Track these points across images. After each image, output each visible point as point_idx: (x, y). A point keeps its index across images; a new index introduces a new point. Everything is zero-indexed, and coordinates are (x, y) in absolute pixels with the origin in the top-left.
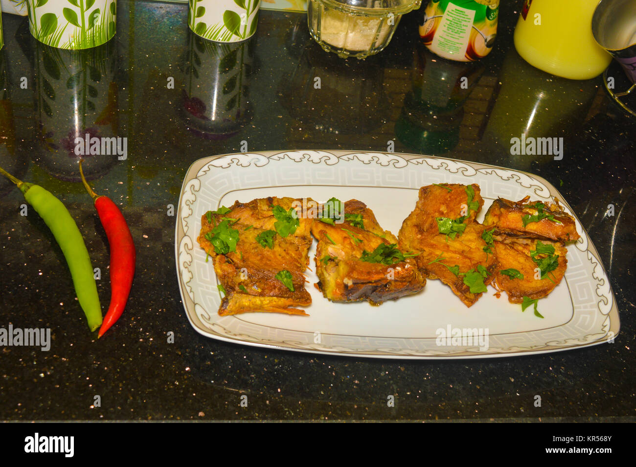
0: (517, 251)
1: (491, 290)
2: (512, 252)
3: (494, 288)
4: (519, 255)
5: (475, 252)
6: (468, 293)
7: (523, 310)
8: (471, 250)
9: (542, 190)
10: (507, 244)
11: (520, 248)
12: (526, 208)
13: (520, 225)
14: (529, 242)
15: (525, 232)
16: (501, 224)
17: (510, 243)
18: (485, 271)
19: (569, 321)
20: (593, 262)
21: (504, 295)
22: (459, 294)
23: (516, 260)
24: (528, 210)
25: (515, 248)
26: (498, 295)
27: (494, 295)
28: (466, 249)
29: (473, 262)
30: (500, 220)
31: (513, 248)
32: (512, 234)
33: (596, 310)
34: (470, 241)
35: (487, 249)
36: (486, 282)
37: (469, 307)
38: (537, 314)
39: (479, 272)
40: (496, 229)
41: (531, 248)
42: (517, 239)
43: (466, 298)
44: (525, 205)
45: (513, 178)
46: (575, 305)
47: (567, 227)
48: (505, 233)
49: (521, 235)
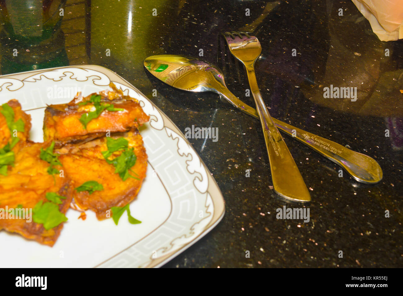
0: (88, 158)
1: (72, 215)
2: (83, 162)
3: (76, 209)
4: (91, 162)
5: (37, 180)
6: (44, 232)
7: (116, 222)
8: (33, 179)
9: (101, 79)
10: (75, 154)
11: (90, 153)
12: (81, 106)
13: (80, 129)
14: (98, 142)
15: (89, 135)
16: (58, 135)
17: (78, 152)
18: (57, 196)
19: (169, 216)
20: (174, 137)
21: (91, 214)
22: (34, 237)
23: (90, 169)
24: (83, 109)
25: (85, 155)
26: (83, 217)
27: (80, 217)
28: (26, 180)
29: (40, 192)
30: (56, 131)
31: (82, 156)
32: (76, 140)
33: (193, 190)
34: (27, 168)
35: (52, 170)
36: (63, 209)
37: (51, 245)
38: (133, 221)
39: (50, 201)
40: (57, 142)
41: (102, 149)
42: (85, 143)
43: (45, 238)
44: (78, 104)
45: (66, 75)
46: (170, 193)
47: (132, 112)
48: (68, 143)
49: (86, 138)
